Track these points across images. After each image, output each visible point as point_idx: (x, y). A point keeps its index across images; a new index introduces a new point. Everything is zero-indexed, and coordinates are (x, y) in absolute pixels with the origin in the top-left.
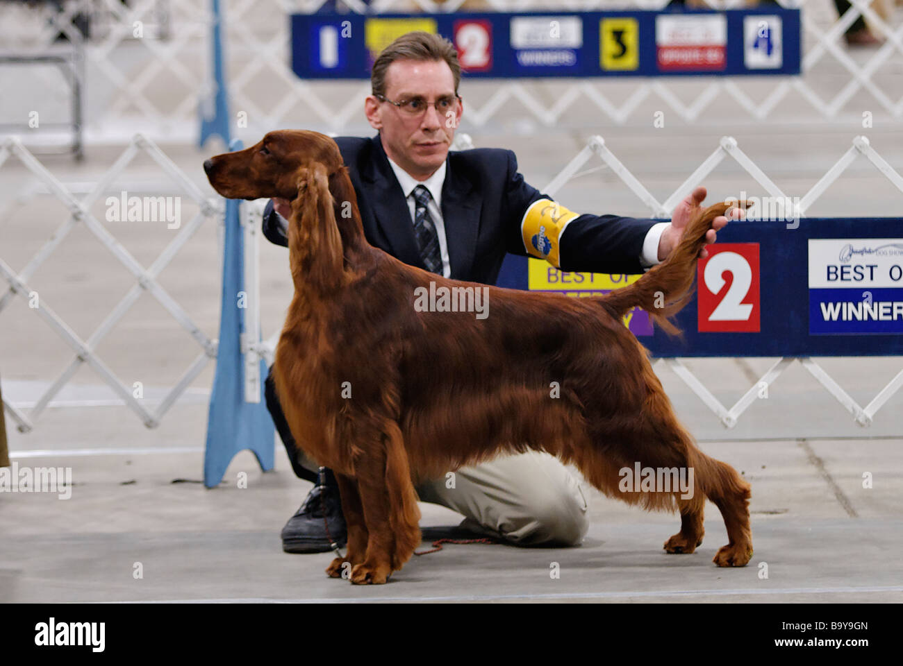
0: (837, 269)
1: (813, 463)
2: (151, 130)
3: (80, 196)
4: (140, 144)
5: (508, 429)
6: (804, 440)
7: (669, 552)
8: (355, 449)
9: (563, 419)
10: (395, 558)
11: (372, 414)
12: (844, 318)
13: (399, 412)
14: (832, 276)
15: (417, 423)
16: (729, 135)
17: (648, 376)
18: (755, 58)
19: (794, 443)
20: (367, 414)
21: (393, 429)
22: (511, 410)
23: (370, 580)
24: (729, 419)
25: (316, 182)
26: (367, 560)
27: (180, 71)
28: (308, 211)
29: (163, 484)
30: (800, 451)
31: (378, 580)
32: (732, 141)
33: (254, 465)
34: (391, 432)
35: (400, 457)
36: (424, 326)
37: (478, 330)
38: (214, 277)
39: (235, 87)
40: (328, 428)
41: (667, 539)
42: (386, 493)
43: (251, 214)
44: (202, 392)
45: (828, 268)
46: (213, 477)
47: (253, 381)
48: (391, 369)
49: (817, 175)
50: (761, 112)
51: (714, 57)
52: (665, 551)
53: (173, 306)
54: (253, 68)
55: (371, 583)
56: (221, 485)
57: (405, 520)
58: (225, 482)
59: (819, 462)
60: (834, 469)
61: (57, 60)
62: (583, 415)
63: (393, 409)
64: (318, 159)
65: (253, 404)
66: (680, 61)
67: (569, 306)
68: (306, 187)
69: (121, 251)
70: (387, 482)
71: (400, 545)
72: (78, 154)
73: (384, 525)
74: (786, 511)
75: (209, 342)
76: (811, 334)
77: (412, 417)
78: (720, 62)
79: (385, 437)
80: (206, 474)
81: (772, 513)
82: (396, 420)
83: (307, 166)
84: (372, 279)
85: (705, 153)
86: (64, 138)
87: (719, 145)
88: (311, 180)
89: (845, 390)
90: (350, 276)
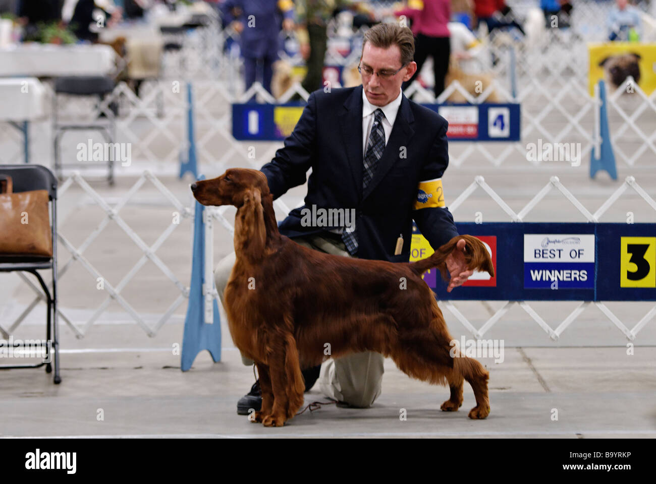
0: (540, 251)
1: (526, 361)
2: (152, 168)
3: (113, 205)
4: (147, 176)
5: (354, 339)
6: (520, 348)
7: (443, 411)
8: (268, 349)
9: (385, 333)
10: (289, 412)
11: (278, 328)
12: (544, 279)
13: (293, 328)
14: (538, 255)
15: (303, 335)
16: (479, 174)
17: (434, 308)
18: (494, 131)
19: (515, 349)
20: (275, 329)
21: (290, 339)
22: (357, 327)
23: (274, 424)
24: (478, 336)
25: (254, 198)
26: (273, 412)
27: (170, 135)
28: (249, 215)
29: (158, 369)
30: (518, 354)
31: (278, 424)
32: (482, 178)
33: (209, 358)
34: (289, 341)
35: (294, 354)
36: (308, 279)
37: (338, 281)
38: (188, 252)
39: (200, 145)
40: (253, 336)
41: (442, 403)
42: (285, 374)
43: (209, 217)
44: (181, 317)
45: (535, 251)
46: (186, 365)
47: (209, 311)
48: (289, 303)
49: (529, 198)
50: (498, 162)
51: (471, 131)
52: (441, 410)
53: (164, 268)
54: (211, 134)
55: (275, 426)
56: (191, 370)
57: (296, 391)
58: (193, 368)
59: (529, 361)
60: (536, 364)
61: (100, 128)
62: (397, 329)
63: (290, 326)
64: (256, 186)
65: (209, 324)
66: (452, 133)
67: (391, 268)
68: (249, 201)
69: (136, 237)
70: (286, 369)
71: (291, 404)
72: (111, 182)
73: (283, 393)
74: (510, 388)
75: (185, 289)
76: (525, 288)
77: (300, 331)
78: (474, 134)
79: (285, 343)
80: (182, 363)
81: (502, 389)
82: (292, 332)
83: (250, 189)
84: (281, 253)
85: (467, 185)
86: (104, 172)
87: (473, 180)
88: (252, 197)
89: (544, 320)
90: (269, 252)
